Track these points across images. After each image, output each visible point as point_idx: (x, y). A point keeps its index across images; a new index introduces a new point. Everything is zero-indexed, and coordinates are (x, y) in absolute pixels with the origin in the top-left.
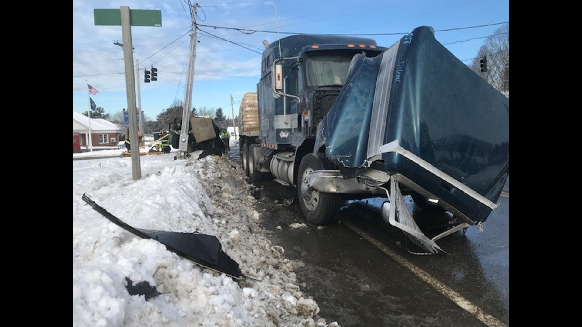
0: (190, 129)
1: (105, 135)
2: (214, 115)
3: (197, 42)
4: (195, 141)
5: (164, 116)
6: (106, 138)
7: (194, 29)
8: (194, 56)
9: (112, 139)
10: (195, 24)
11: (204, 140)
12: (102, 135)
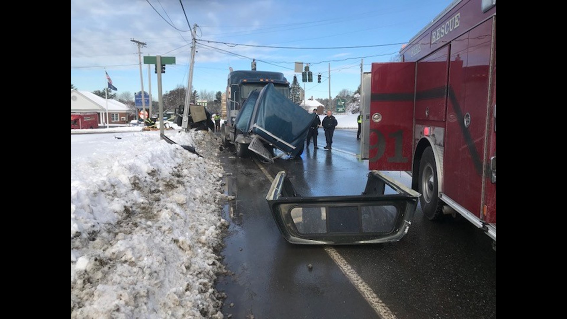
0: (190, 113)
1: (116, 115)
2: (214, 97)
3: (196, 52)
4: (193, 121)
5: (167, 97)
6: (117, 116)
7: (194, 43)
8: (193, 62)
9: (122, 117)
10: (194, 39)
11: (199, 121)
12: (114, 115)
